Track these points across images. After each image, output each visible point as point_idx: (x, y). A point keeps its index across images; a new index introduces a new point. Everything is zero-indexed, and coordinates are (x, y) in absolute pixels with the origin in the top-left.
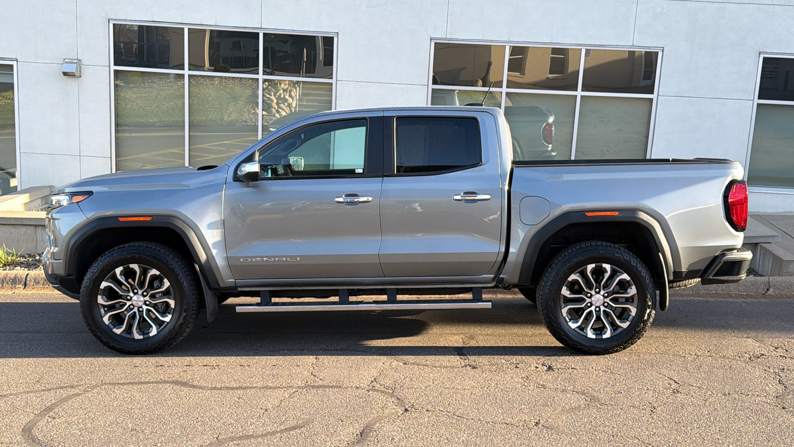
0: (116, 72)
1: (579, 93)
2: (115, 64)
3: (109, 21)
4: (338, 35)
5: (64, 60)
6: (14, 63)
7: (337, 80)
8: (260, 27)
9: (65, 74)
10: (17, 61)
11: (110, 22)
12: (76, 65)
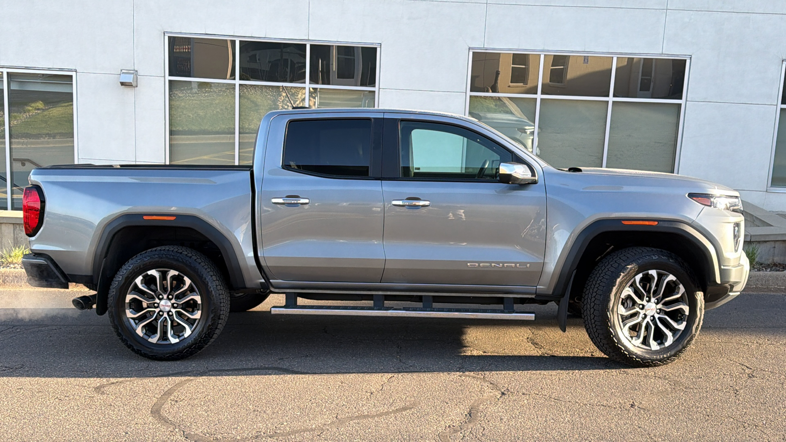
0: (170, 81)
1: (611, 99)
2: (170, 75)
3: (164, 34)
4: (381, 45)
5: (121, 71)
6: (74, 74)
7: (379, 89)
8: (307, 39)
9: (122, 84)
10: (76, 71)
11: (166, 34)
12: (133, 75)
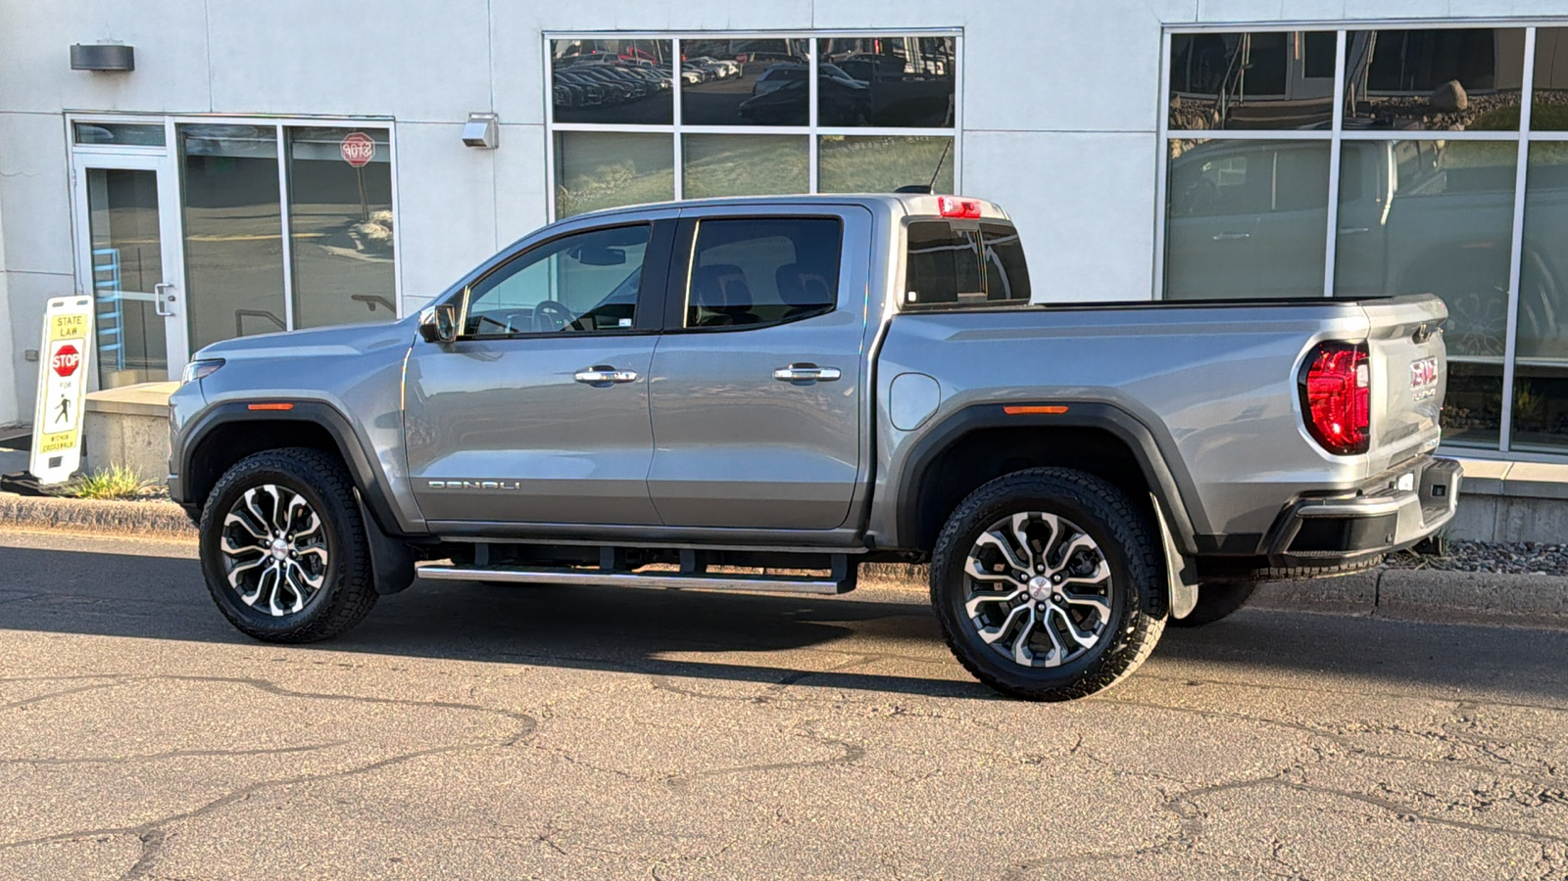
0: (557, 134)
2: (556, 120)
3: (543, 35)
4: (963, 31)
5: (470, 116)
6: (390, 125)
7: (963, 130)
8: (810, 27)
9: (470, 143)
10: (394, 120)
11: (546, 36)
12: (486, 125)
